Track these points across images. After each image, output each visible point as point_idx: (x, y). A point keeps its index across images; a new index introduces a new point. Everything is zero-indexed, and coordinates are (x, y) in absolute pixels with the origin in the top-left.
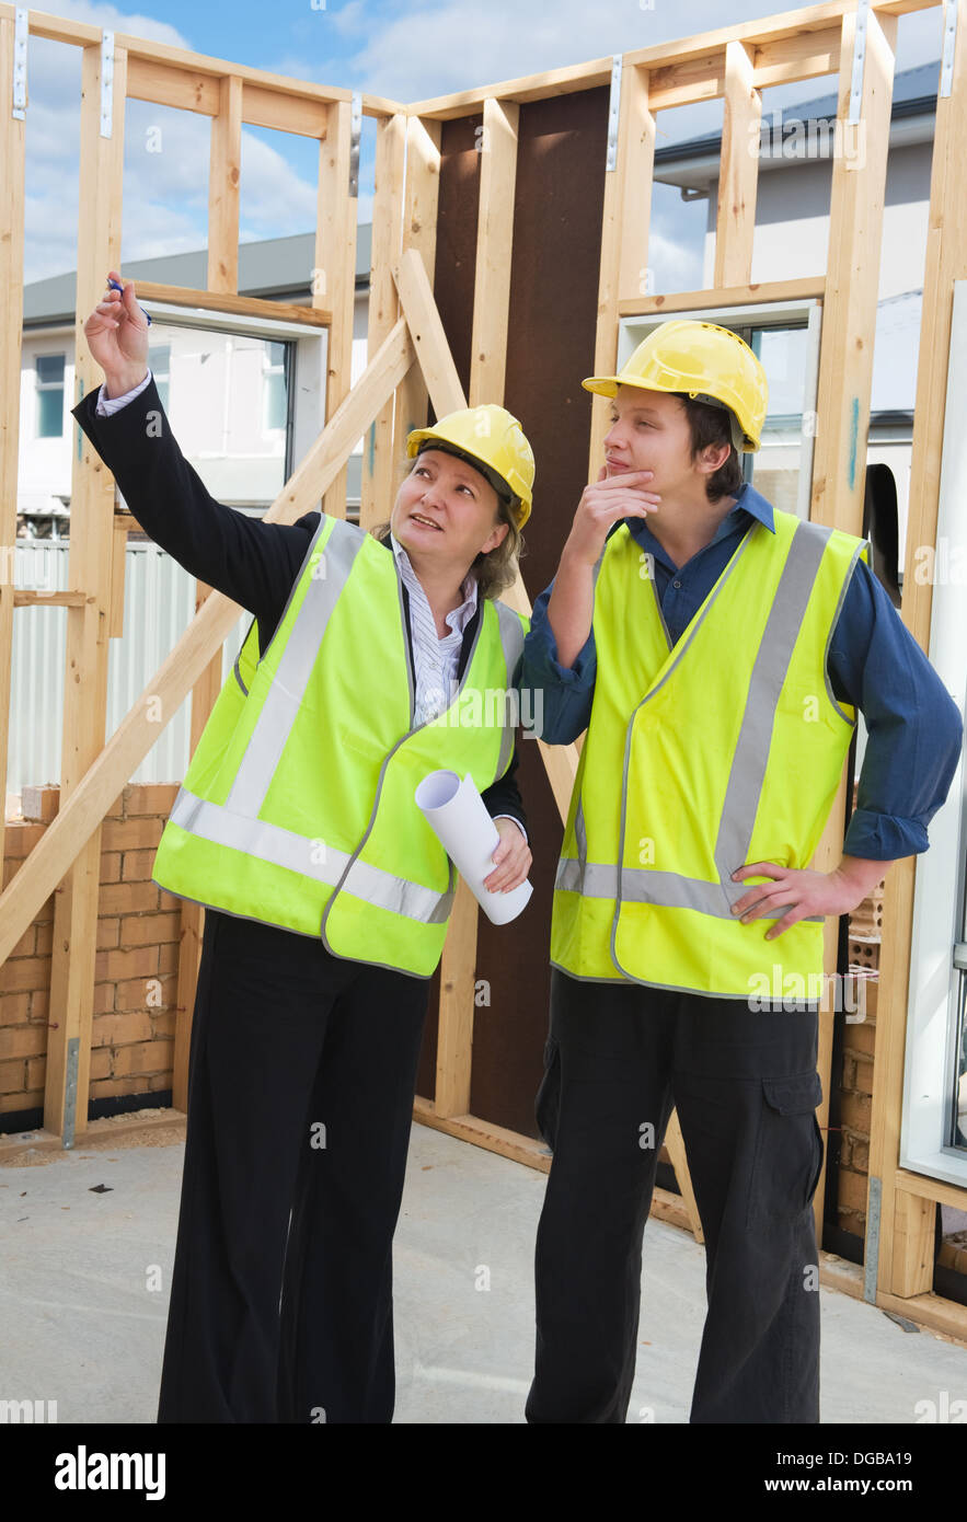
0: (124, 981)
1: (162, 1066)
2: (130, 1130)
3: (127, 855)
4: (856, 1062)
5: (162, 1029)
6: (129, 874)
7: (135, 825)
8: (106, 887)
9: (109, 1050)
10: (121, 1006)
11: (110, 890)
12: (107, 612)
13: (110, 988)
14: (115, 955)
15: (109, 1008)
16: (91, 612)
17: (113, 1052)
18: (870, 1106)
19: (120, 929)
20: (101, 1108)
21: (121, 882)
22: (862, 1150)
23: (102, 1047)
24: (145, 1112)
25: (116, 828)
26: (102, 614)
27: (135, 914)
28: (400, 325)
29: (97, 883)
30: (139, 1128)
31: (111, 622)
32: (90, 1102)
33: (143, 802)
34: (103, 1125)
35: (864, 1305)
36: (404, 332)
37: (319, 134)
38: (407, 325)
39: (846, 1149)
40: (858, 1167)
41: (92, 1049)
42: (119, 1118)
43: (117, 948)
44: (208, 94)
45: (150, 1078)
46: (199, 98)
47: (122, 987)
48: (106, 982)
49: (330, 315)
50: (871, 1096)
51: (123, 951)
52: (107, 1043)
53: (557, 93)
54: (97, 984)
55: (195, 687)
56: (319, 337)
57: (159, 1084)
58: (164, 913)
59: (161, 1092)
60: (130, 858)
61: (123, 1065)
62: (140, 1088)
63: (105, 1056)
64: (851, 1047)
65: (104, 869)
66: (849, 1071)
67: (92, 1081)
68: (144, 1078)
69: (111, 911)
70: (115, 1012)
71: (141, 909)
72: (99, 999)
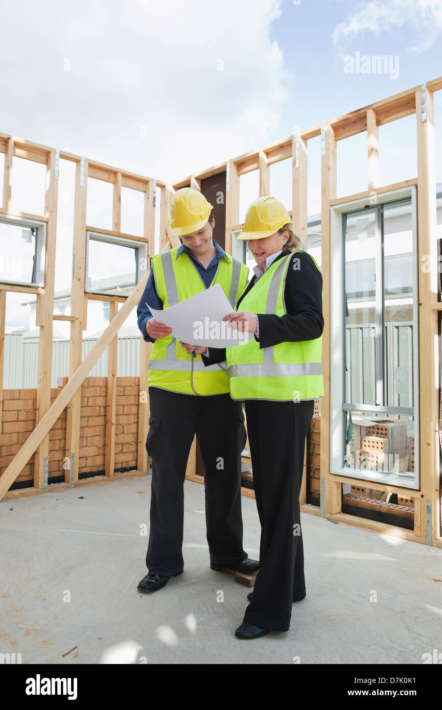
0: (90, 437)
1: (101, 463)
2: (92, 482)
3: (90, 398)
4: (314, 444)
5: (101, 451)
6: (90, 403)
7: (92, 389)
8: (83, 408)
9: (85, 458)
10: (88, 445)
11: (85, 409)
12: (82, 322)
13: (85, 439)
14: (86, 429)
15: (85, 445)
16: (77, 323)
17: (86, 458)
18: (320, 458)
19: (88, 420)
20: (82, 476)
21: (88, 406)
22: (317, 472)
23: (83, 457)
24: (96, 477)
25: (86, 389)
26: (80, 323)
27: (92, 416)
28: (168, 243)
29: (80, 406)
30: (94, 481)
31: (83, 326)
32: (79, 474)
33: (94, 382)
34: (83, 481)
35: (321, 518)
36: (169, 245)
37: (144, 190)
38: (170, 243)
39: (312, 472)
40: (317, 477)
41: (80, 458)
42: (88, 479)
43: (87, 427)
44: (112, 177)
45: (98, 467)
46: (109, 178)
47: (88, 438)
48: (84, 437)
49: (148, 239)
50: (320, 455)
51: (89, 428)
52: (84, 456)
53: (211, 175)
54: (80, 437)
55: (110, 345)
56: (144, 246)
57: (101, 469)
58: (101, 416)
59: (102, 471)
60: (91, 399)
61: (89, 463)
62: (95, 470)
63: (84, 460)
64: (313, 440)
65: (82, 402)
66: (312, 447)
67: (79, 468)
68: (96, 467)
69: (84, 415)
70: (86, 446)
71: (94, 415)
72: (81, 443)
